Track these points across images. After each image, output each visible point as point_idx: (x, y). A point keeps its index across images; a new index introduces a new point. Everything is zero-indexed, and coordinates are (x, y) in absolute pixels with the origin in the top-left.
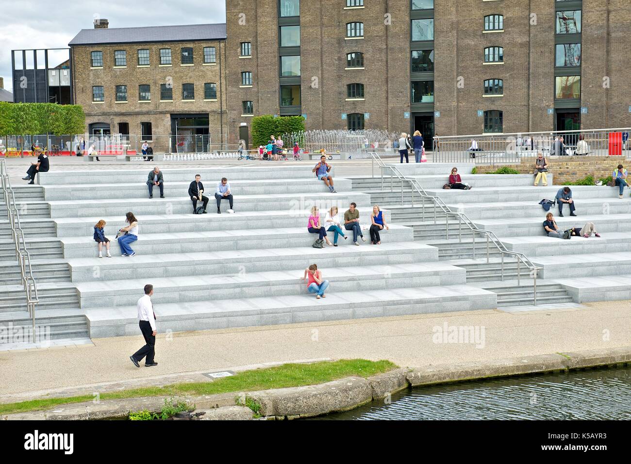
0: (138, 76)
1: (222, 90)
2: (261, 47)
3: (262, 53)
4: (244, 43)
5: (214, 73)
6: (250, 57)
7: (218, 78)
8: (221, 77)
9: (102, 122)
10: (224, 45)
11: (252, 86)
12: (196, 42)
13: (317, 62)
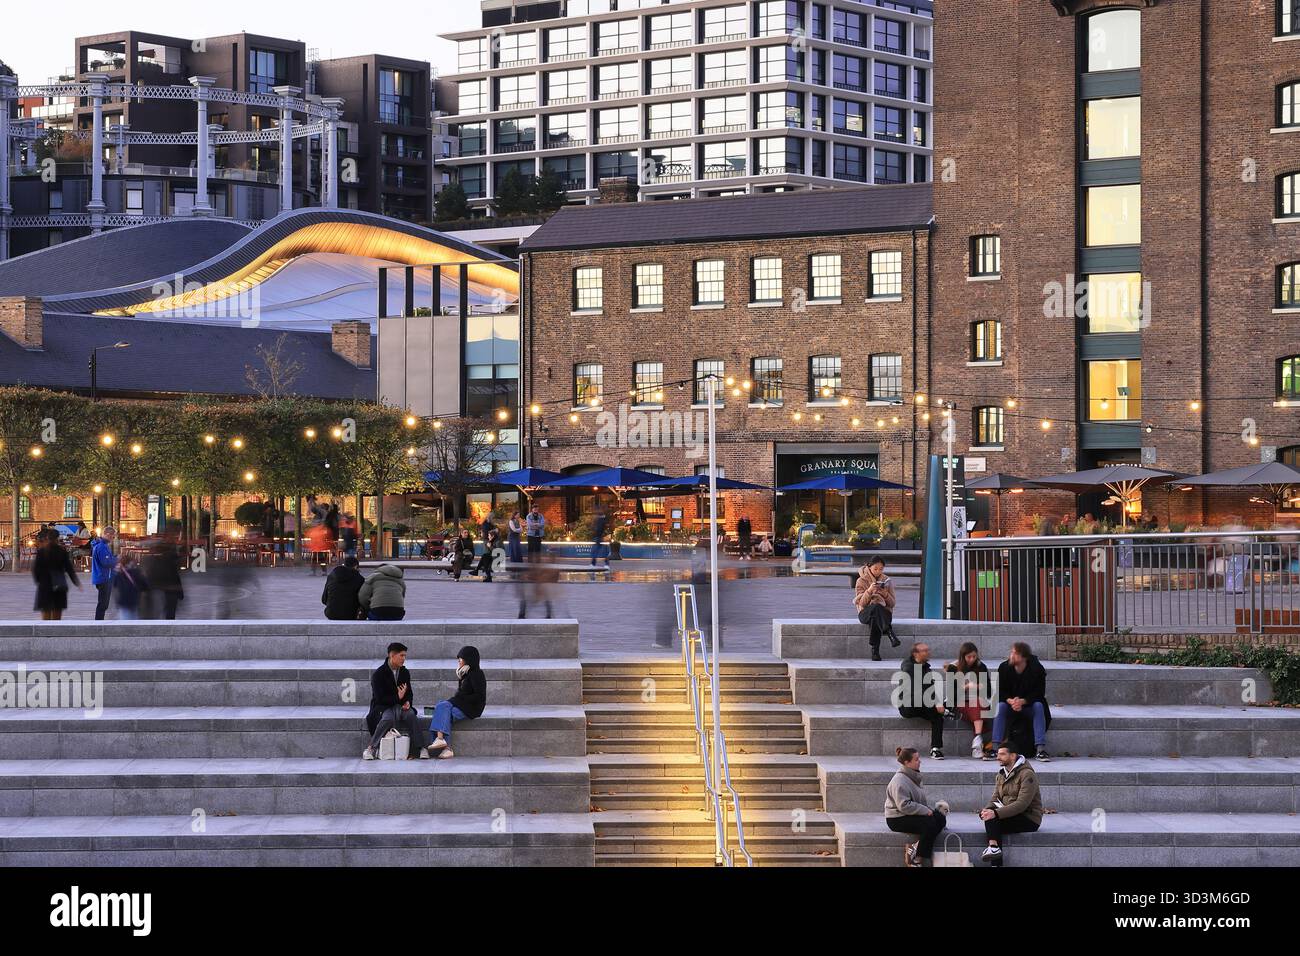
0: (694, 335)
1: (919, 375)
2: (1030, 247)
3: (1030, 267)
4: (985, 236)
5: (896, 325)
6: (998, 278)
7: (908, 338)
8: (915, 337)
9: (599, 463)
10: (925, 244)
11: (1000, 363)
12: (850, 237)
13: (1187, 290)
